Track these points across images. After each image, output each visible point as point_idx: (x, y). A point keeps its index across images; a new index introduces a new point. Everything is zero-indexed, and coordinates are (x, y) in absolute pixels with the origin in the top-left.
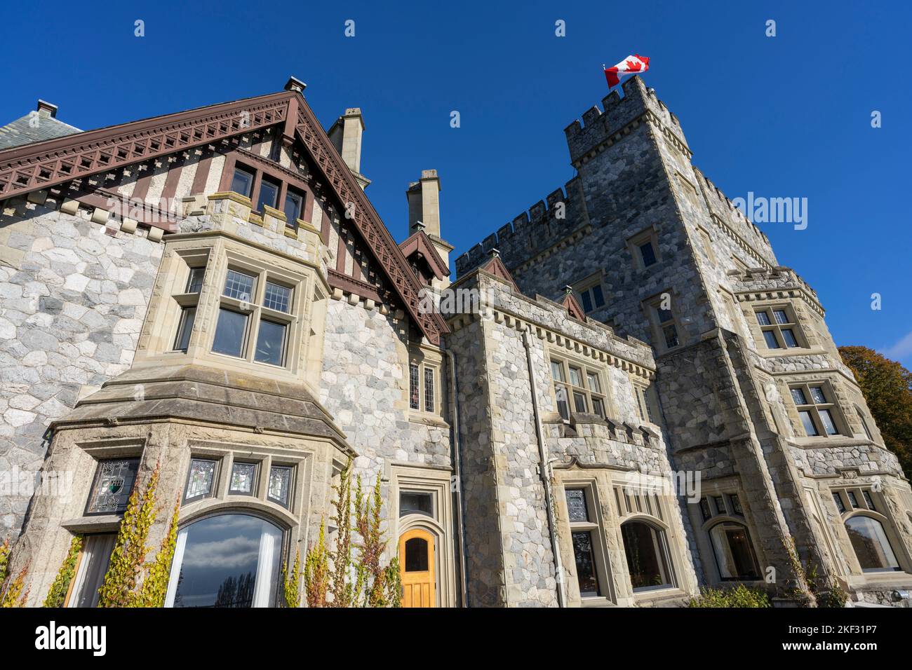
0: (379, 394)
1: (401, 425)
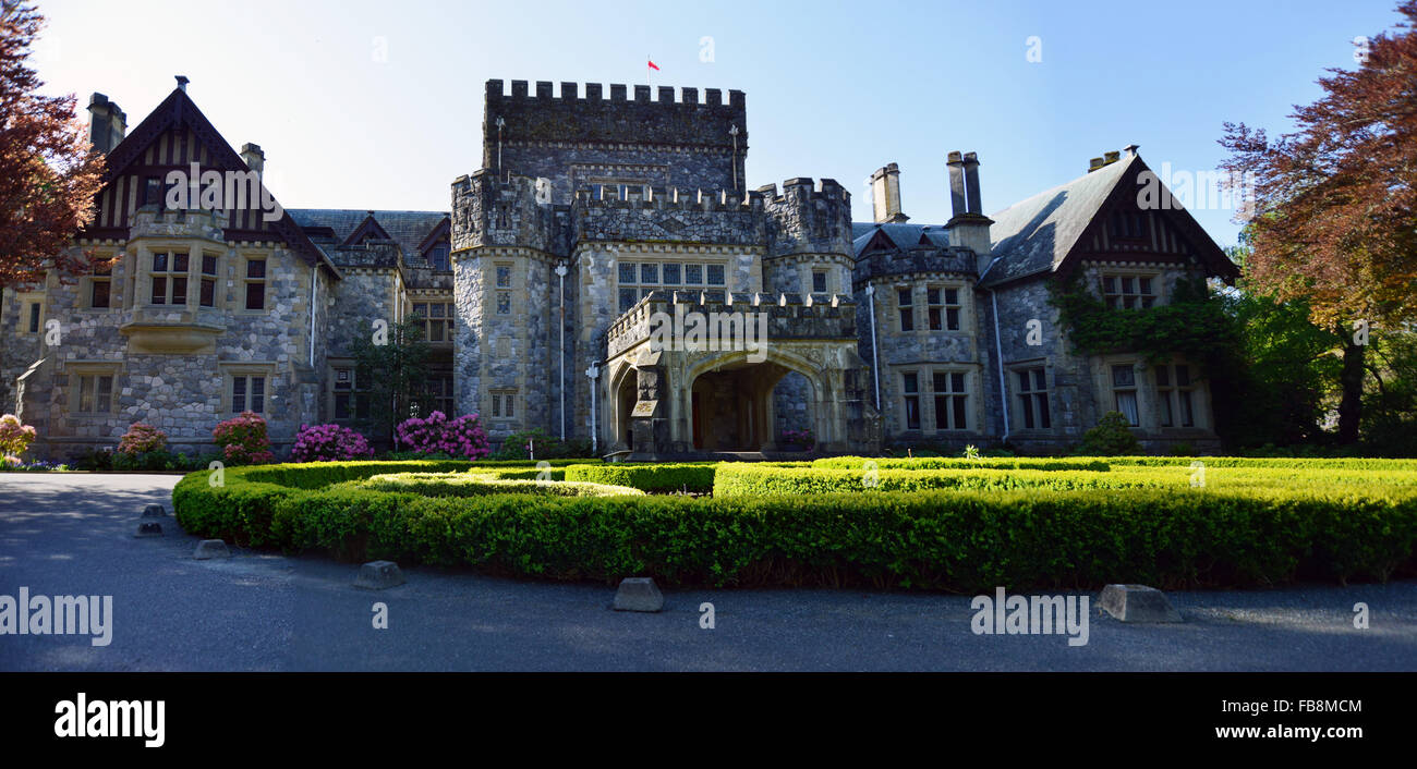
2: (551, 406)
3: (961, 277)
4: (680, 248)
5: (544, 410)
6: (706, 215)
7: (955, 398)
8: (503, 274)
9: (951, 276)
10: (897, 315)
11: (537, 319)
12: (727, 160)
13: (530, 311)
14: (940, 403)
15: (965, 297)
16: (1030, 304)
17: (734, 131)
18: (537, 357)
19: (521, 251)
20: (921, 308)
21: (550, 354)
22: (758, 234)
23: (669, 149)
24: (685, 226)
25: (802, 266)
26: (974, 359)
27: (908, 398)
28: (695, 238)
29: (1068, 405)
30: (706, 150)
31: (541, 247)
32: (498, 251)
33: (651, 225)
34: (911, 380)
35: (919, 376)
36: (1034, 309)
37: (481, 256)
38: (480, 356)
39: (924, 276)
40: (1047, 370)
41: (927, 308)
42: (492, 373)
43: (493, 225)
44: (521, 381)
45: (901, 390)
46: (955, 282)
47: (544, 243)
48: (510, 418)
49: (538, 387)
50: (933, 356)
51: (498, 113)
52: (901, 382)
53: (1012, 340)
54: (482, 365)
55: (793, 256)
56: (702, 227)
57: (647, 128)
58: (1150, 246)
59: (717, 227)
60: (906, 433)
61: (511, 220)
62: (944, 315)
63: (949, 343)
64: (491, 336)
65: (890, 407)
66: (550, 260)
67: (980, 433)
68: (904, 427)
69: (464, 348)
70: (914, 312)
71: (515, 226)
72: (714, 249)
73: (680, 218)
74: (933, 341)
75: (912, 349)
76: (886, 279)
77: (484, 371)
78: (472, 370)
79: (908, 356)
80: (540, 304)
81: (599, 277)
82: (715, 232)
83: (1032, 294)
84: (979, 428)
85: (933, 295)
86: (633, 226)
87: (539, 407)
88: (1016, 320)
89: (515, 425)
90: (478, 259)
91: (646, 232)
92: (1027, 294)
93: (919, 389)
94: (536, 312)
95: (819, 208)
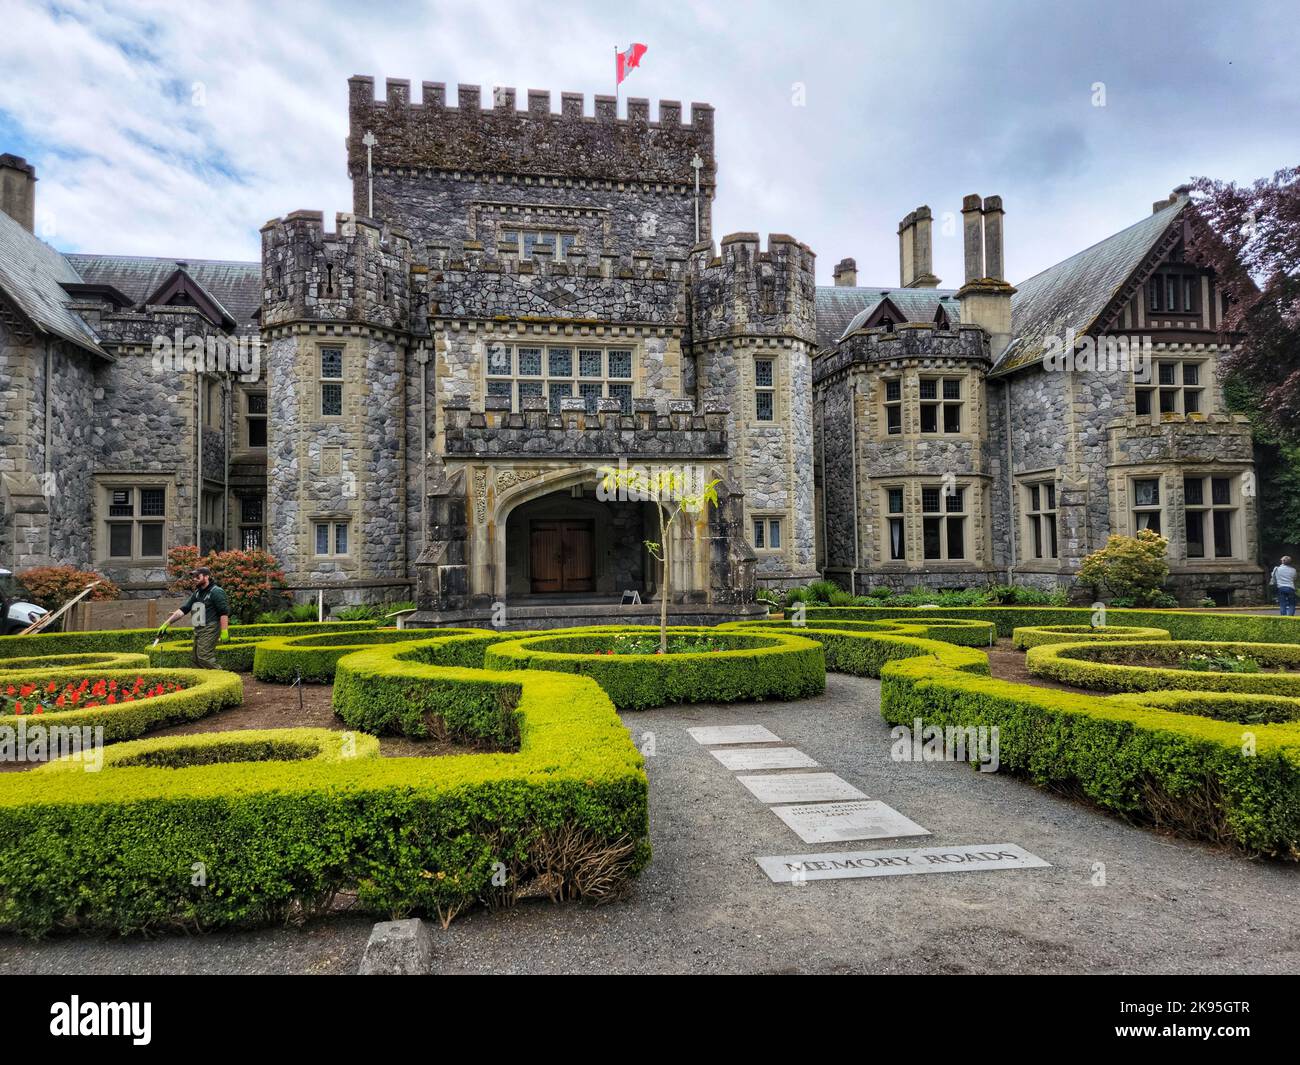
2: (407, 538)
3: (964, 364)
4: (569, 329)
5: (395, 542)
6: (606, 283)
7: (950, 520)
8: (332, 359)
9: (950, 363)
10: (882, 415)
11: (383, 422)
12: (688, 202)
13: (371, 411)
14: (931, 526)
15: (971, 391)
16: (1044, 399)
17: (697, 163)
18: (383, 472)
19: (355, 330)
20: (911, 404)
21: (406, 468)
22: (675, 310)
23: (609, 186)
24: (576, 299)
25: (740, 353)
26: (977, 470)
27: (892, 521)
28: (592, 316)
29: (1073, 530)
30: (659, 188)
31: (389, 323)
32: (322, 328)
33: (530, 295)
34: (896, 495)
35: (905, 493)
36: (1048, 405)
37: (298, 334)
38: (298, 472)
39: (915, 362)
40: (1057, 485)
41: (918, 405)
42: (314, 497)
43: (313, 292)
44: (357, 508)
45: (884, 510)
46: (956, 370)
47: (393, 316)
48: (341, 556)
49: (385, 513)
50: (922, 467)
51: (366, 128)
52: (883, 500)
53: (1024, 444)
54: (300, 484)
55: (729, 339)
56: (601, 301)
57: (578, 155)
58: (1200, 323)
59: (621, 300)
60: (887, 565)
61: (340, 286)
62: (940, 413)
63: (944, 450)
64: (312, 445)
65: (870, 531)
66: (403, 340)
67: (979, 564)
68: (886, 556)
69: (278, 461)
70: (902, 409)
71: (345, 294)
72: (615, 330)
73: (570, 288)
74: (924, 446)
75: (898, 458)
76: (870, 368)
77: (302, 492)
78: (288, 491)
79: (893, 467)
80: (388, 402)
81: (459, 366)
82: (617, 307)
83: (1046, 386)
84: (978, 558)
85: (927, 386)
86: (505, 298)
87: (387, 540)
88: (1029, 419)
89: (346, 566)
90: (295, 338)
91: (523, 307)
92: (1041, 386)
93: (905, 509)
94: (382, 412)
95: (764, 274)
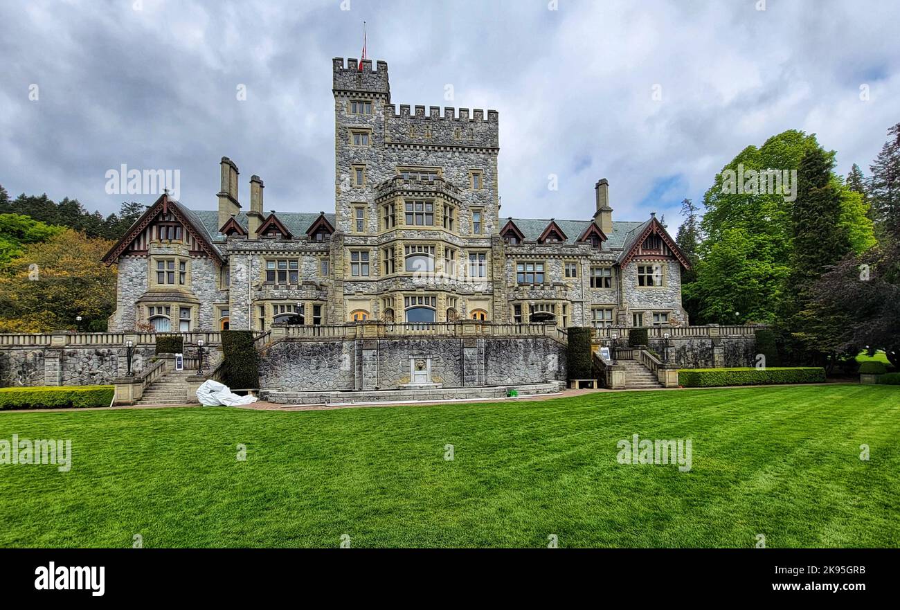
0: (210, 284)
1: (217, 292)
